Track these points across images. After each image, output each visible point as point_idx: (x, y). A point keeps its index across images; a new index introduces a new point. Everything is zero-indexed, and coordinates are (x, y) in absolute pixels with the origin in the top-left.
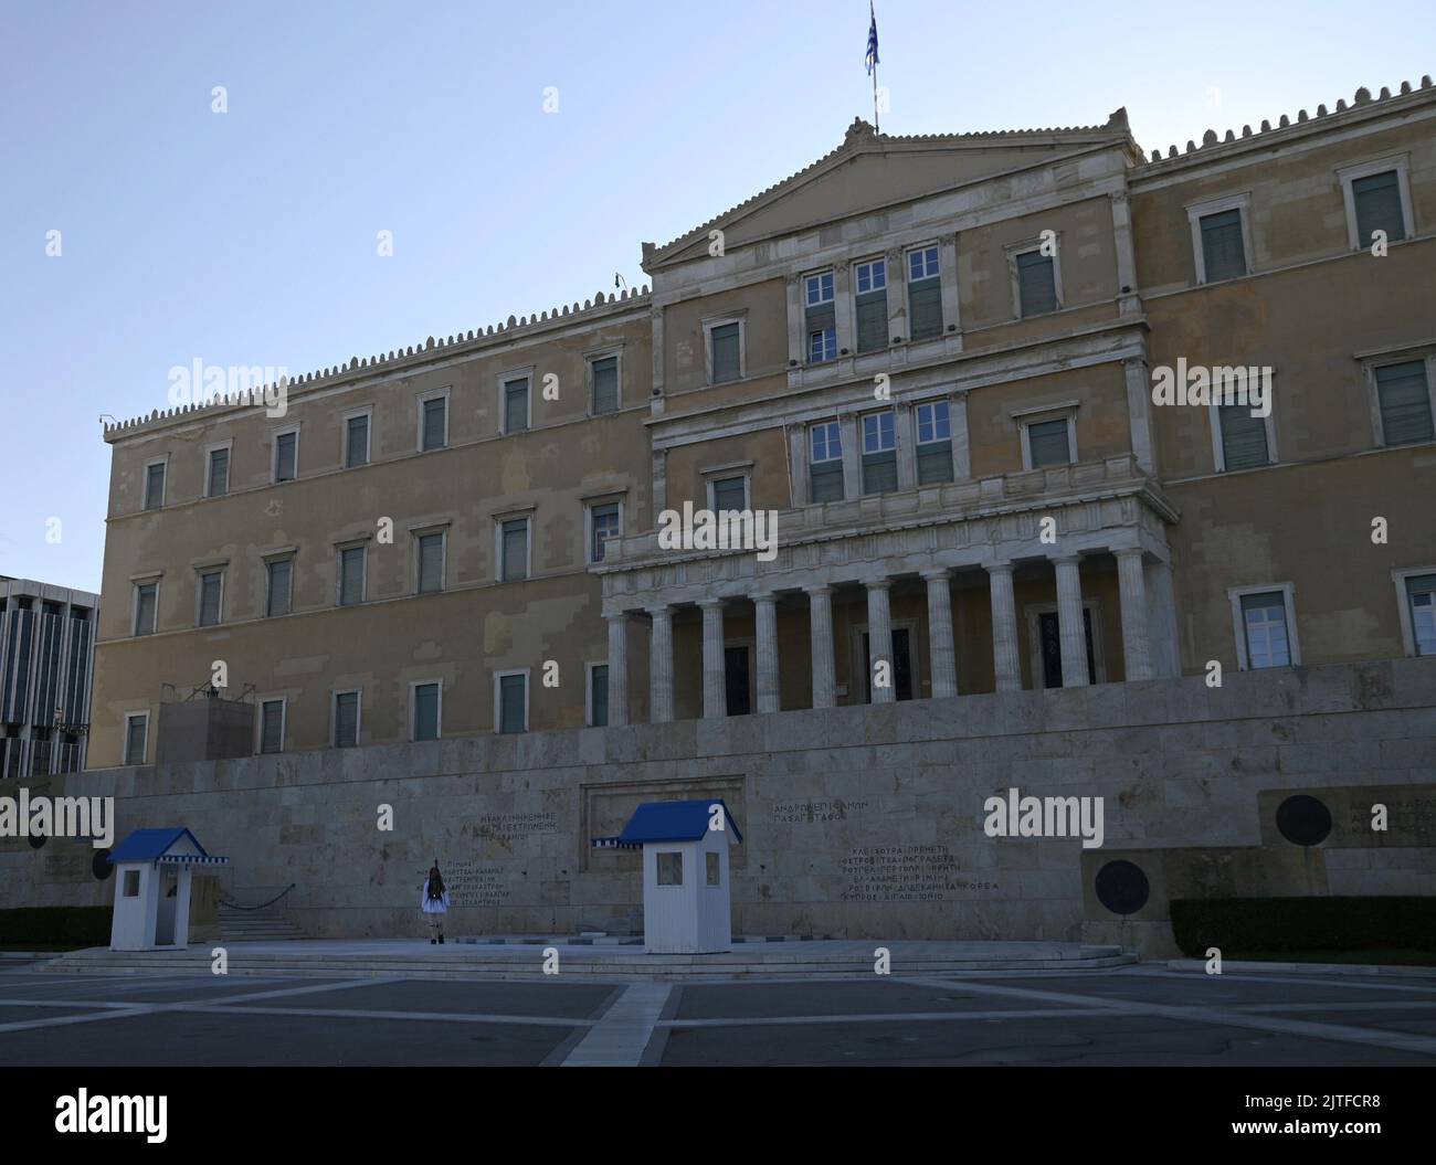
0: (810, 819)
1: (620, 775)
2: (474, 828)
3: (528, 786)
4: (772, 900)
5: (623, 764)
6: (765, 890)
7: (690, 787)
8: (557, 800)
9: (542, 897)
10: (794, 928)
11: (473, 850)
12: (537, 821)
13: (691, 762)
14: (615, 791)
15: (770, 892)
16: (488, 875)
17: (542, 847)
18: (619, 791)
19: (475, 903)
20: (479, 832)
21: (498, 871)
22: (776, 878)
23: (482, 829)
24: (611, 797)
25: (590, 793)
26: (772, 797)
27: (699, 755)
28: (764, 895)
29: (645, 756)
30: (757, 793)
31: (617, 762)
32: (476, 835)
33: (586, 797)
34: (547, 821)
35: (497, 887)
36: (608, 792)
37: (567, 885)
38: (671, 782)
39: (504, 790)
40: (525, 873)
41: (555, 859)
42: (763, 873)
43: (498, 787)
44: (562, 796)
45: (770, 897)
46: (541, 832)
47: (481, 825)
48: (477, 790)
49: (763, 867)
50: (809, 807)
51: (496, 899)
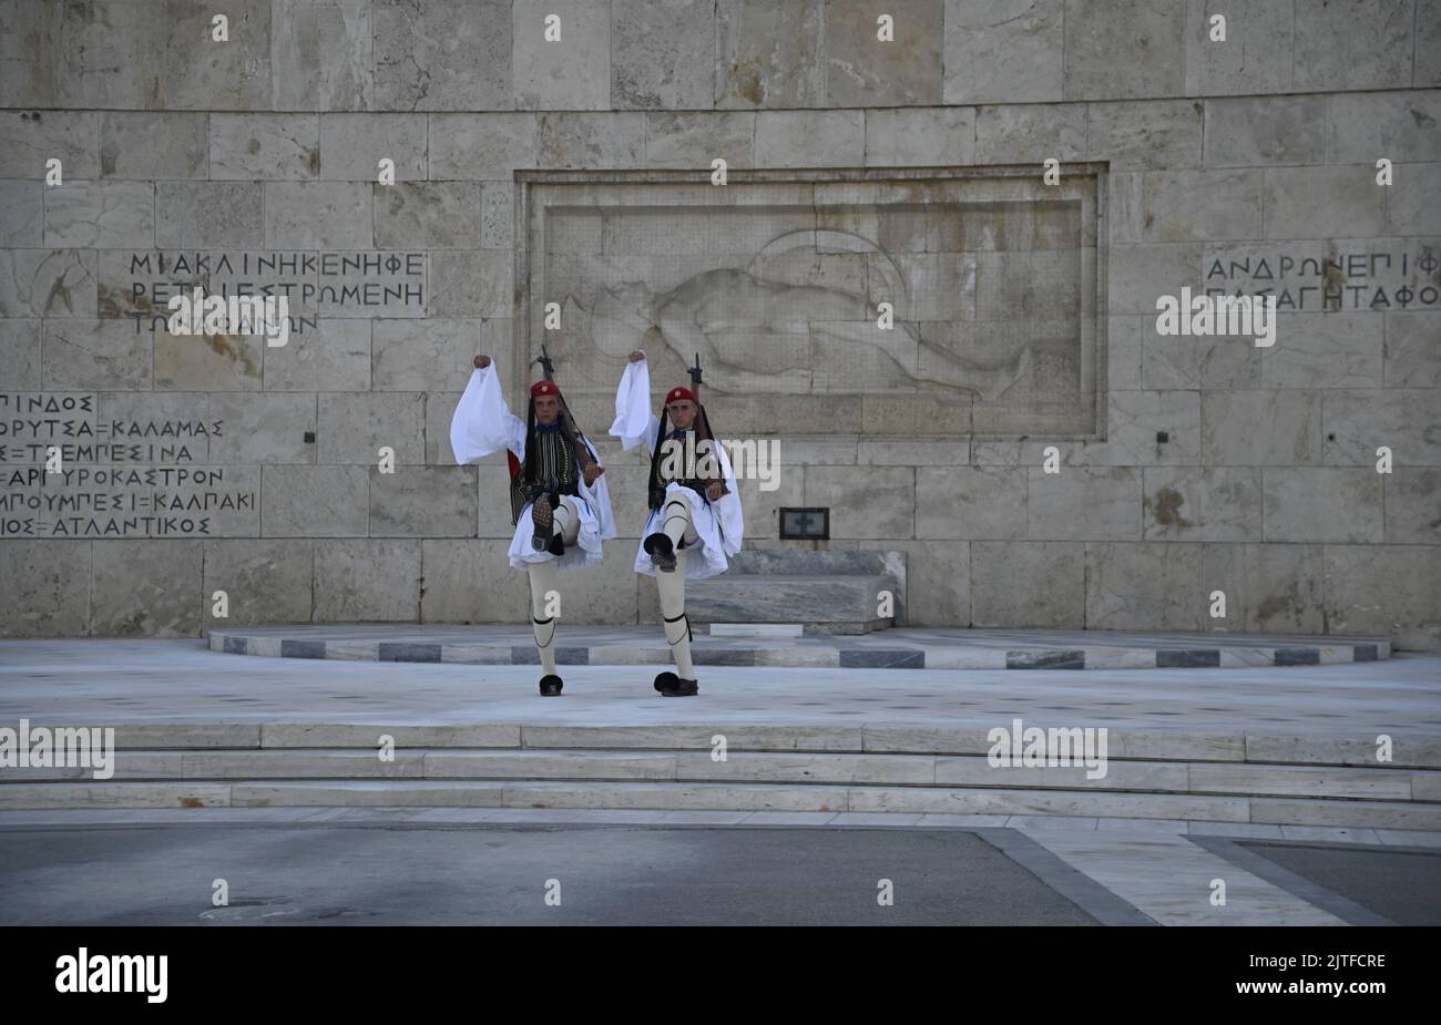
0: (1332, 299)
1: (661, 149)
2: (102, 290)
3: (314, 162)
4: (1193, 534)
5: (674, 113)
6: (1167, 507)
7: (901, 194)
8: (431, 213)
9: (377, 513)
10: (1264, 614)
11: (98, 359)
12: (352, 278)
13: (917, 119)
14: (631, 198)
15: (1185, 512)
16: (166, 441)
17: (376, 358)
18: (648, 197)
19: (112, 525)
20: (123, 303)
21: (201, 429)
22: (1207, 473)
23: (135, 295)
24: (605, 214)
25: (545, 198)
26: (1199, 233)
27: (949, 97)
28: (1164, 519)
29: (754, 94)
30: (1149, 221)
31: (652, 108)
32: (108, 308)
33: (531, 215)
34: (391, 280)
35: (200, 478)
36: (607, 199)
37: (469, 479)
38: (841, 177)
39: (219, 174)
40: (310, 438)
41: (425, 396)
42: (1159, 453)
43: (197, 159)
44: (448, 201)
45: (1184, 524)
46: (371, 312)
47: (128, 281)
48: (108, 168)
49: (1162, 438)
50: (1328, 264)
51: (196, 516)
